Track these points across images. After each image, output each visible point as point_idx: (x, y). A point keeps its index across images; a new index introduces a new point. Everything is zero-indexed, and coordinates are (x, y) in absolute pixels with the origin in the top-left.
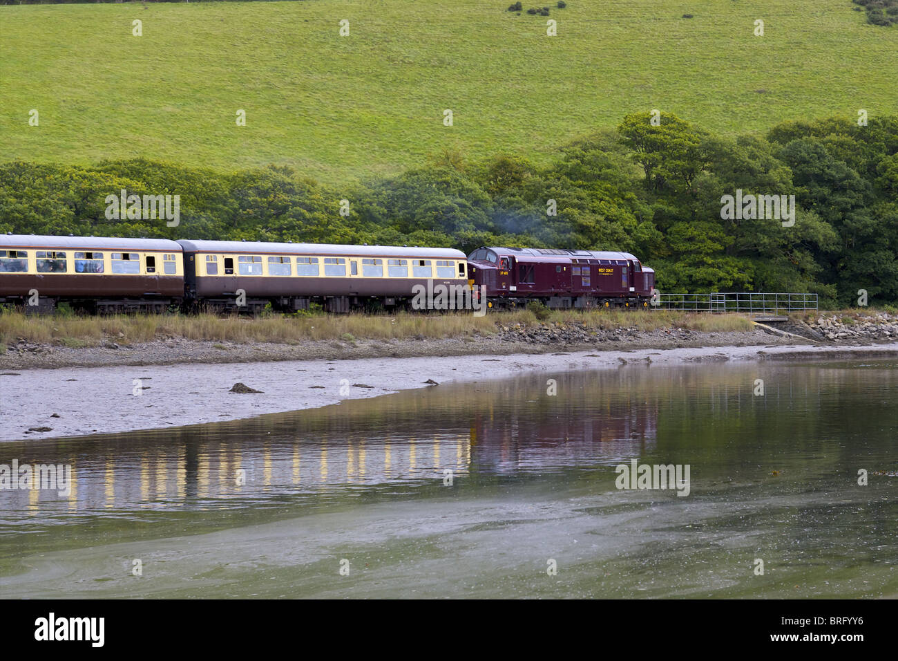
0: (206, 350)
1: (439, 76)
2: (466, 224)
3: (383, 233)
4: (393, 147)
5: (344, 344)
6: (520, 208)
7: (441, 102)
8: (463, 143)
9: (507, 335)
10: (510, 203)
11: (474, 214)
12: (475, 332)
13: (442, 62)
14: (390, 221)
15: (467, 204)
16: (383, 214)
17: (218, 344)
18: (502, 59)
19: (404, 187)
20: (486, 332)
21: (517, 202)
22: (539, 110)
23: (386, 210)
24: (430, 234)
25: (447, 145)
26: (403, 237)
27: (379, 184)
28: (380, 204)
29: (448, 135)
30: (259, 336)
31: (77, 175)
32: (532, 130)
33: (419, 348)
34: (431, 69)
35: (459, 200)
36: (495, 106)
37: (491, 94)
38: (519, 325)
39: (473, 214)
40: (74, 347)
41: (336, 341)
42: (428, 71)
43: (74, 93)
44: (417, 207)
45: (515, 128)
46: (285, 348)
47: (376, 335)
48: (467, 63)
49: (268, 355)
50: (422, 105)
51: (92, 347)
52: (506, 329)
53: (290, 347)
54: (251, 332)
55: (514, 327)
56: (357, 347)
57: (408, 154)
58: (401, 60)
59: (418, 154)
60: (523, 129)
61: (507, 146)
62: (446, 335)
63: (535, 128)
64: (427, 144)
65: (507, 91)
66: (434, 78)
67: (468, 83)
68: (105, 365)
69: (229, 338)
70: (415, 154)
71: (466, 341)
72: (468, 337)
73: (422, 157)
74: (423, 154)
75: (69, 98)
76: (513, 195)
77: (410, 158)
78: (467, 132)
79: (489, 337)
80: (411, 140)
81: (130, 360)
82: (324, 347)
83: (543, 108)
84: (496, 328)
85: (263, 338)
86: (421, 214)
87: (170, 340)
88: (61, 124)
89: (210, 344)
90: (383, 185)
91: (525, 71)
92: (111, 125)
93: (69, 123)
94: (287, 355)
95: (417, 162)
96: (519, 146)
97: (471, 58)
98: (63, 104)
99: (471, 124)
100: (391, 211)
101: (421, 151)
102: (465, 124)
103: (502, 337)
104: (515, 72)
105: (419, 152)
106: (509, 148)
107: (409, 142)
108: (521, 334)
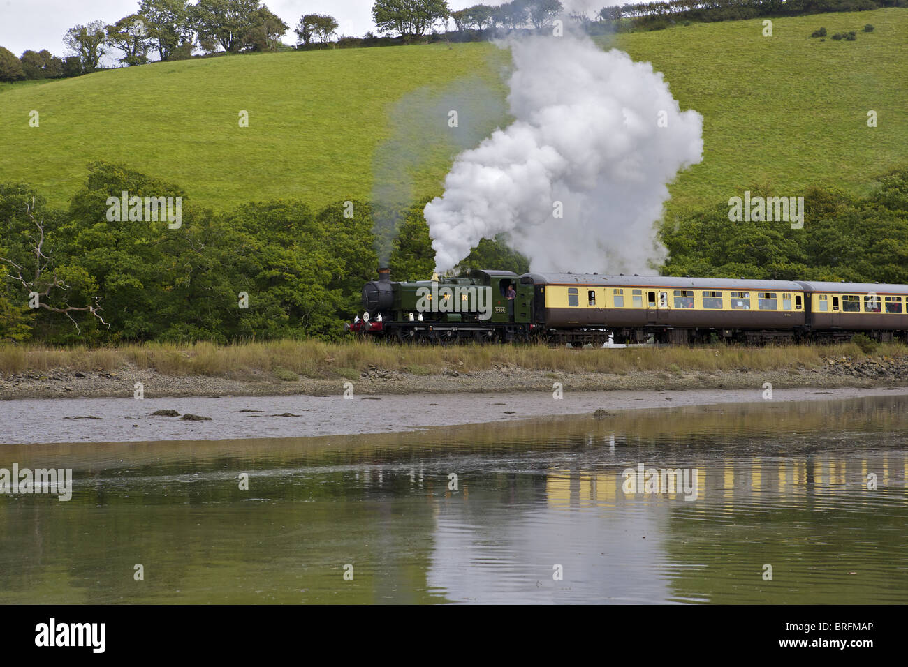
0: (540, 379)
1: (739, 107)
2: (779, 258)
3: (694, 266)
4: (694, 180)
5: (670, 375)
6: (835, 240)
7: (743, 134)
8: (766, 174)
9: (832, 369)
10: (824, 234)
11: (787, 247)
12: (800, 364)
13: (743, 92)
14: (700, 253)
15: (779, 236)
16: (694, 247)
17: (550, 373)
18: (805, 87)
19: (715, 219)
20: (811, 365)
21: (832, 233)
22: (846, 138)
23: (695, 242)
24: (742, 267)
25: (749, 177)
26: (714, 269)
27: (689, 216)
28: (690, 236)
29: (751, 166)
30: (589, 366)
31: (402, 212)
32: (838, 160)
33: (744, 380)
34: (732, 100)
35: (771, 232)
36: (798, 136)
37: (795, 124)
38: (845, 358)
39: (785, 246)
40: (420, 374)
41: (662, 371)
42: (729, 102)
43: (387, 133)
44: (728, 240)
45: (820, 158)
46: (614, 378)
47: (701, 366)
48: (769, 93)
49: (598, 384)
50: (723, 136)
51: (435, 374)
52: (832, 362)
53: (618, 377)
54: (581, 361)
55: (840, 361)
56: (683, 378)
57: (709, 187)
58: (701, 92)
59: (720, 186)
60: (829, 158)
61: (813, 176)
62: (770, 368)
63: (842, 157)
64: (729, 176)
65: (812, 120)
66: (734, 109)
67: (769, 113)
68: (449, 392)
69: (560, 368)
70: (716, 186)
71: (791, 373)
72: (792, 369)
73: (724, 189)
74: (725, 186)
75: (382, 138)
76: (828, 227)
77: (712, 190)
78: (770, 163)
79: (814, 370)
80: (712, 172)
81: (471, 388)
82: (649, 376)
83: (850, 136)
84: (821, 360)
85: (592, 368)
86: (732, 246)
87: (505, 368)
88: (377, 162)
89: (543, 373)
90: (693, 218)
91: (830, 98)
92: (422, 163)
93: (384, 162)
94: (617, 385)
95: (719, 194)
96: (824, 176)
97: (773, 88)
98: (377, 144)
99: (774, 155)
100: (701, 244)
101: (724, 184)
102: (768, 155)
103: (828, 370)
104: (819, 100)
105: (721, 184)
106: (814, 178)
107: (711, 174)
108: (847, 368)
